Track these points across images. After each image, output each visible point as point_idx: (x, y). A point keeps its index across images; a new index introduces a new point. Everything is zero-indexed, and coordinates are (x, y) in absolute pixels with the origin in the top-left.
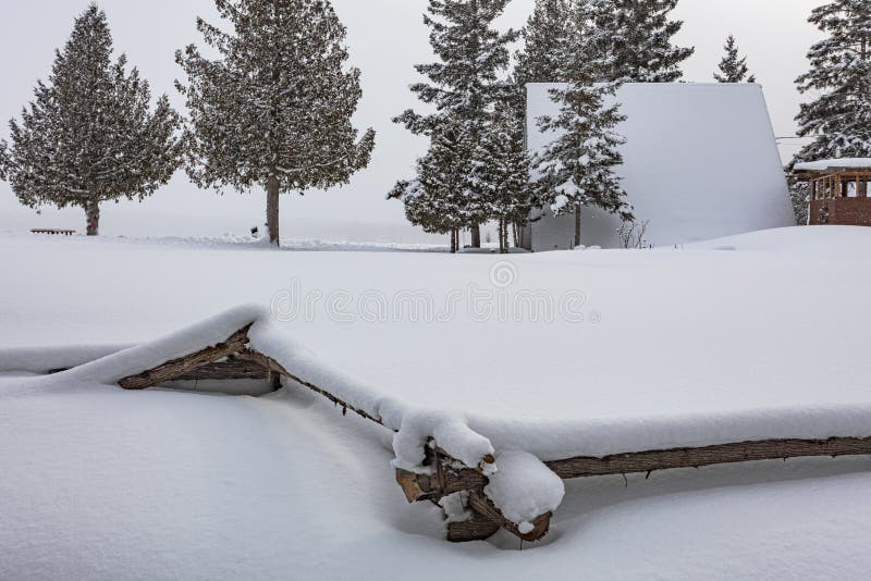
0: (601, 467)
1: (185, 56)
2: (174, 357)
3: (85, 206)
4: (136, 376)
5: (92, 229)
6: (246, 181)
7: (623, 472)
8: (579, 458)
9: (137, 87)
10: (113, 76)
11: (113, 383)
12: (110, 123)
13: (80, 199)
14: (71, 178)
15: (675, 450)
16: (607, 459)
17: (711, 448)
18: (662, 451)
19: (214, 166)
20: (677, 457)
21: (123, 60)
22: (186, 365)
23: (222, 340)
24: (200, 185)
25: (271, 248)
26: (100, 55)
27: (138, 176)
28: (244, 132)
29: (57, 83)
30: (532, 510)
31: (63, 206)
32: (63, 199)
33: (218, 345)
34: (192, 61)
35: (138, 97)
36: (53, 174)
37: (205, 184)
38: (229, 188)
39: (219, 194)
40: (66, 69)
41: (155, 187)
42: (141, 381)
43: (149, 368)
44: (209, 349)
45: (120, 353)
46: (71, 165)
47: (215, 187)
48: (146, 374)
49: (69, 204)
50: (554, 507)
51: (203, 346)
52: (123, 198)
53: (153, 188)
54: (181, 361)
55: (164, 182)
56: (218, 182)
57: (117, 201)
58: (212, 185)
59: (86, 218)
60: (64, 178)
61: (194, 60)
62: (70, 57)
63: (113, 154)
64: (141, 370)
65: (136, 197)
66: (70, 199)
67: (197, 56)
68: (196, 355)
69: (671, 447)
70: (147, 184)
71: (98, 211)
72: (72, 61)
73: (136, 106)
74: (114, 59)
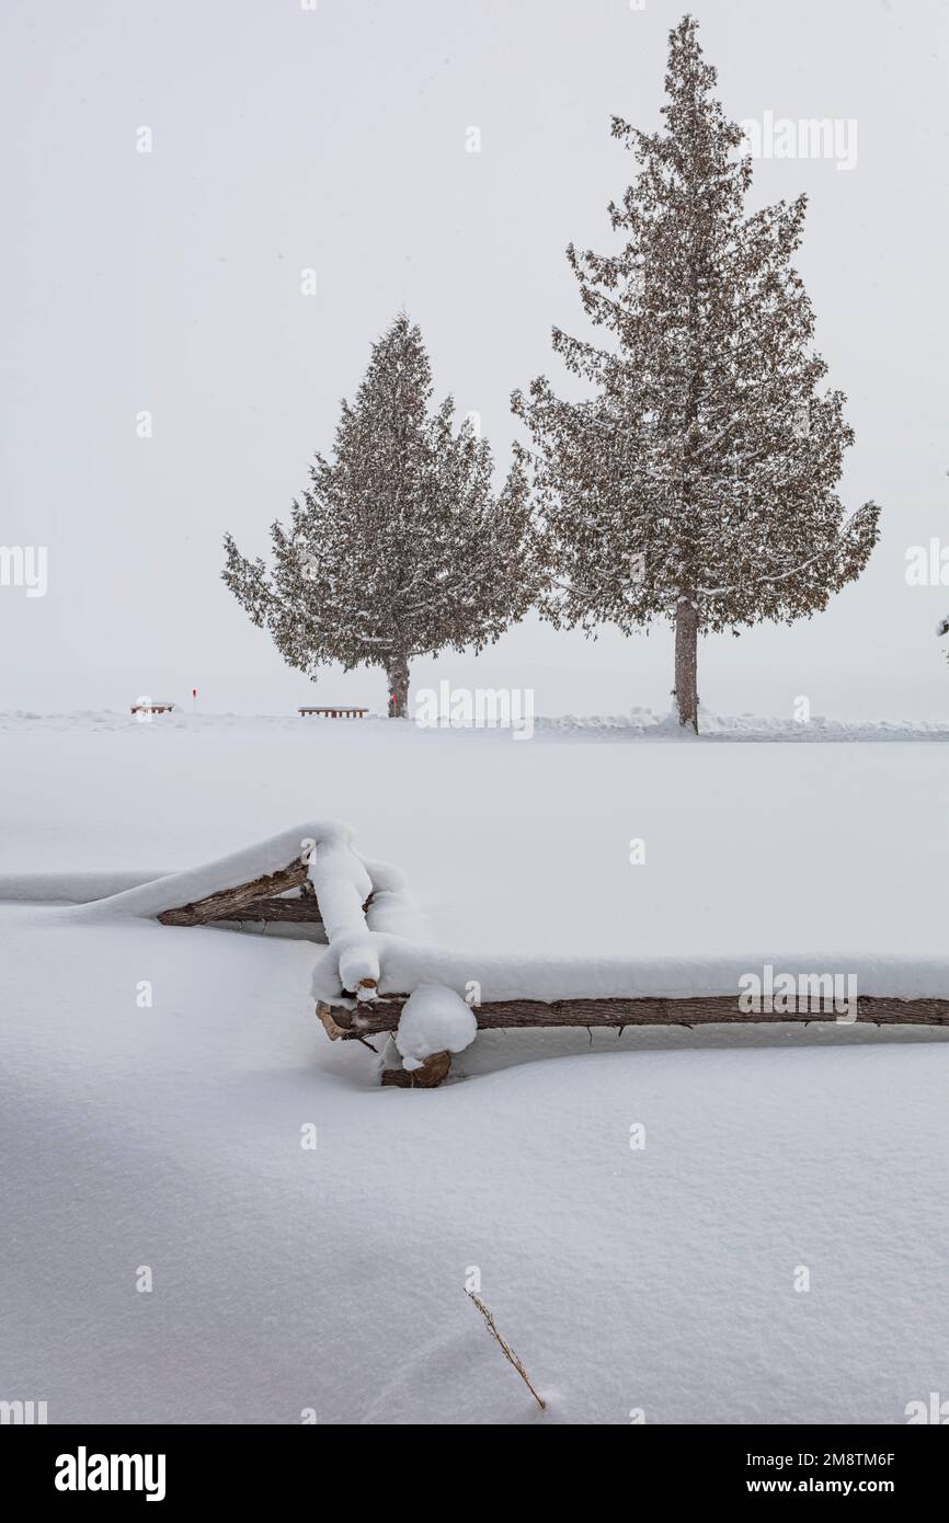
0: (550, 1015)
1: (529, 399)
2: (223, 888)
3: (388, 667)
4: (179, 910)
5: (397, 707)
6: (639, 612)
7: (588, 1026)
8: (523, 1001)
9: (475, 453)
10: (432, 437)
11: (151, 917)
12: (425, 519)
13: (379, 654)
14: (362, 618)
15: (648, 1000)
16: (558, 1005)
17: (695, 1001)
18: (629, 1000)
19: (584, 588)
20: (648, 1010)
21: (448, 408)
22: (238, 898)
23: (281, 867)
24: (557, 624)
25: (680, 736)
26: (413, 405)
27: (473, 610)
28: (628, 526)
29: (342, 457)
30: (420, 1046)
31: (351, 667)
32: (352, 653)
33: (277, 874)
34: (541, 407)
35: (473, 470)
36: (331, 613)
37: (566, 622)
38: (608, 630)
39: (592, 637)
40: (356, 435)
41: (503, 628)
42: (184, 916)
43: (193, 900)
44: (265, 879)
45: (162, 879)
46: (360, 595)
47: (584, 627)
48: (189, 908)
49: (361, 663)
50: (456, 1048)
51: (258, 876)
52: (447, 650)
53: (499, 629)
54: (231, 893)
55: (517, 618)
56: (590, 618)
57: (436, 656)
58: (580, 622)
59: (387, 686)
60: (351, 619)
61: (544, 404)
62: (366, 410)
63: (431, 573)
64: (182, 903)
65: (470, 648)
66: (364, 653)
67: (549, 397)
68: (249, 886)
69: (641, 995)
70: (487, 623)
71: (407, 673)
72: (368, 417)
73: (470, 486)
74: (433, 408)
